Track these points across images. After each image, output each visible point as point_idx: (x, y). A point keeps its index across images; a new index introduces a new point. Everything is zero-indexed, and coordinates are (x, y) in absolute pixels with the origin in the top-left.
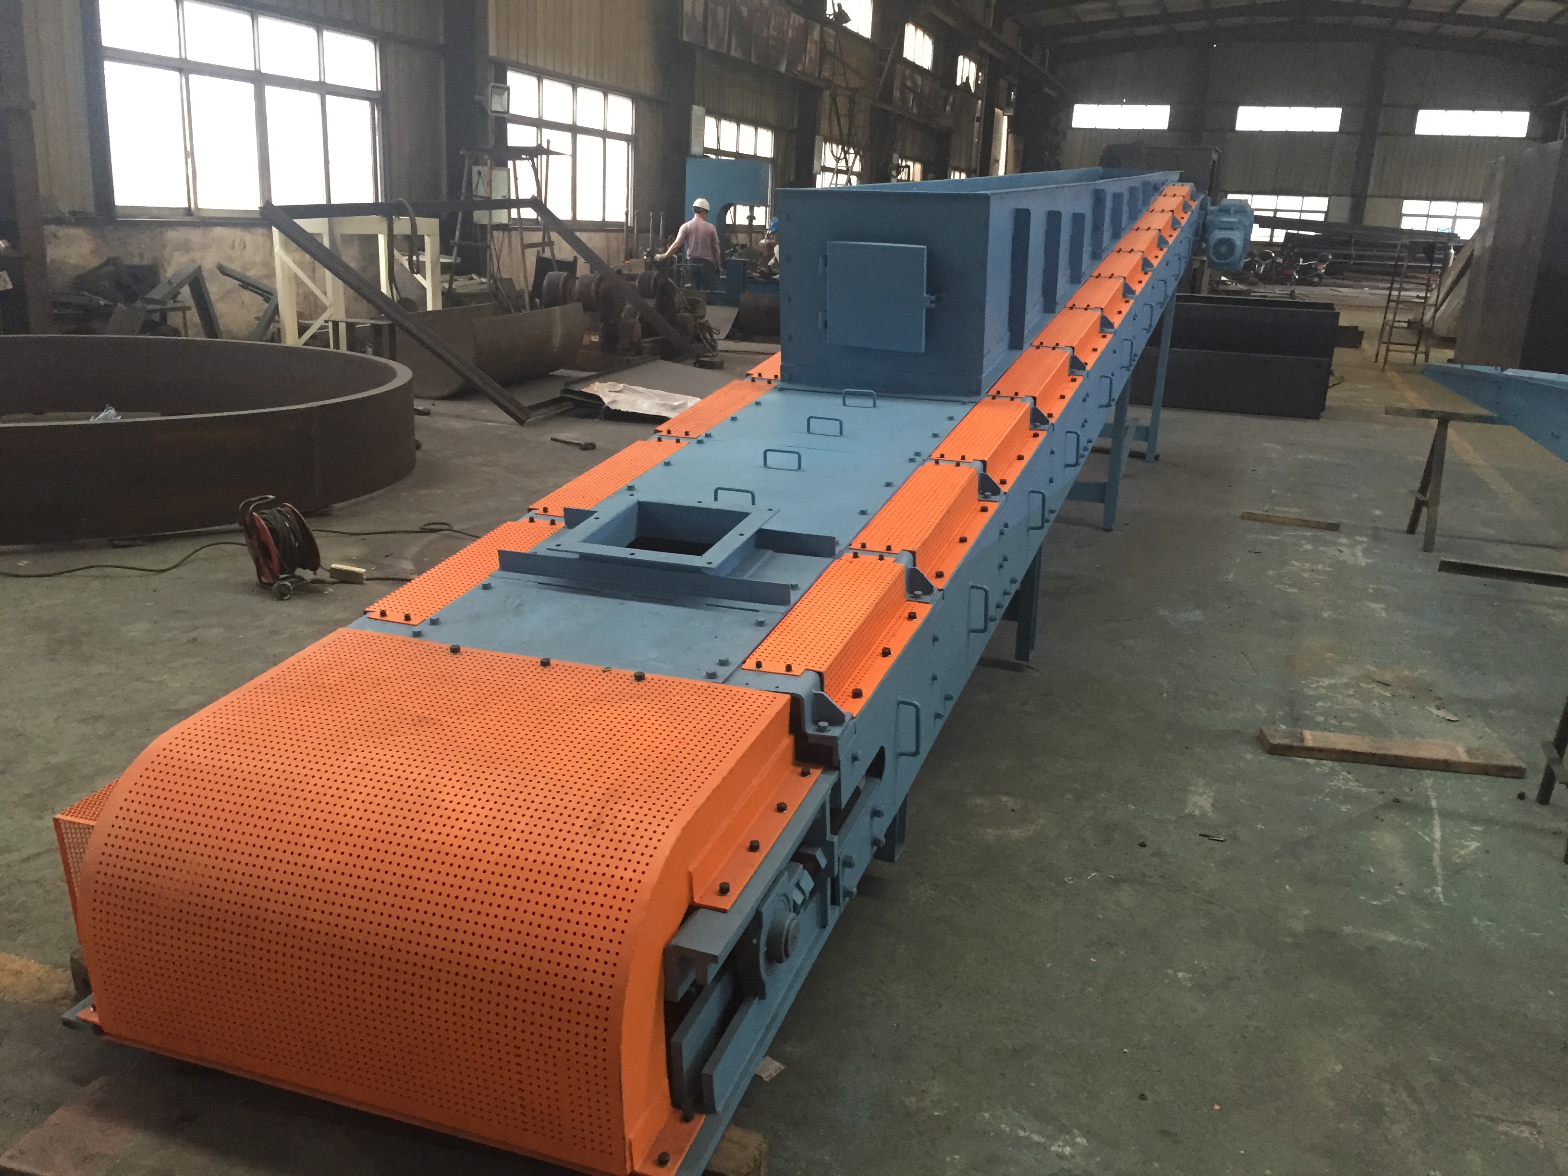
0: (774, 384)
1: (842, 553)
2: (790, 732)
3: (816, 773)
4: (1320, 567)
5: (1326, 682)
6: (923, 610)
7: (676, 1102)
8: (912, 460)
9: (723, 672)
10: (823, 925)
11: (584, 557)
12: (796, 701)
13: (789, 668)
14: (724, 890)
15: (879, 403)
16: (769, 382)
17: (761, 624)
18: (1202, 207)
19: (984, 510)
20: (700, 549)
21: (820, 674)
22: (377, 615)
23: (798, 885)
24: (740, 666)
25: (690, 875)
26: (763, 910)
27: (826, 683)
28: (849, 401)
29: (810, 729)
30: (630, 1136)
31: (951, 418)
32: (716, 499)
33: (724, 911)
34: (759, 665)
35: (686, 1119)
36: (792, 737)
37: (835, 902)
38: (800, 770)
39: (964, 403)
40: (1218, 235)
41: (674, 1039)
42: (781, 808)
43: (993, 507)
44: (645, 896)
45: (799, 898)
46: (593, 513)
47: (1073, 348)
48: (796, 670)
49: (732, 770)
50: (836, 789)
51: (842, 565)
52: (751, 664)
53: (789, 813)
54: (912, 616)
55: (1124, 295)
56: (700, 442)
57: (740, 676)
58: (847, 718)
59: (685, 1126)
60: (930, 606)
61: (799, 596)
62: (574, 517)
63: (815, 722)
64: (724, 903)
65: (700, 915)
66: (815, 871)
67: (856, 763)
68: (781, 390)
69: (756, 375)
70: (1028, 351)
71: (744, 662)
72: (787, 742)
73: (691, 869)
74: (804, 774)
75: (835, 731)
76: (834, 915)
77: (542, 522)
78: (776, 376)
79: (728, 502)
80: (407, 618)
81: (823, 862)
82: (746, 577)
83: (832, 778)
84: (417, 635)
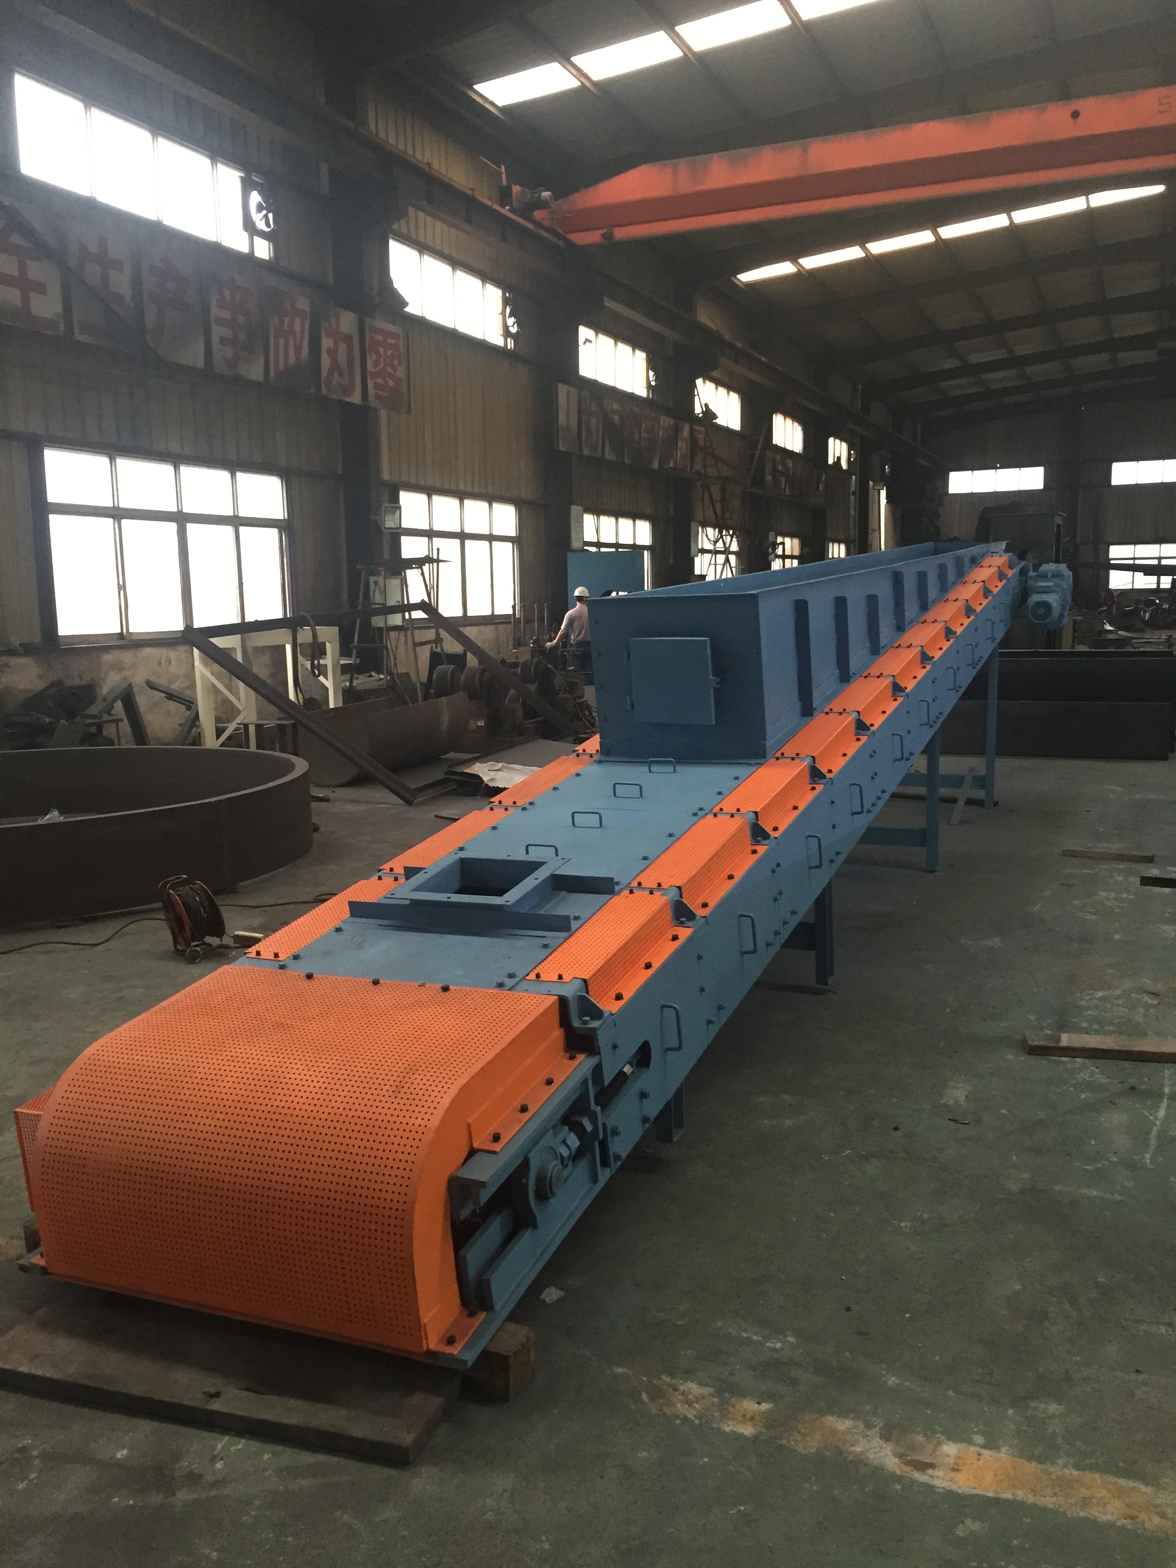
0: (596, 758)
1: (621, 890)
2: (561, 1027)
3: (581, 1057)
4: (1125, 896)
5: (1100, 994)
6: (685, 933)
7: (465, 1301)
8: (695, 814)
9: (509, 982)
10: (595, 1181)
11: (414, 903)
12: (563, 1001)
13: (560, 977)
14: (496, 1138)
15: (678, 768)
16: (591, 756)
17: (545, 946)
18: (1023, 572)
19: (754, 852)
20: (501, 893)
21: (585, 981)
22: (254, 955)
23: (564, 1142)
24: (524, 978)
25: (469, 1126)
26: (530, 1155)
27: (590, 988)
28: (654, 768)
29: (576, 1023)
30: (425, 1320)
31: (737, 778)
32: (527, 853)
33: (495, 1153)
34: (538, 976)
35: (472, 1314)
36: (562, 1029)
37: (605, 1163)
38: (568, 1055)
39: (751, 765)
40: (1035, 598)
41: (462, 1253)
42: (549, 1082)
43: (762, 850)
44: (429, 1136)
45: (565, 1153)
46: (424, 869)
47: (858, 712)
48: (566, 978)
49: (503, 1049)
50: (597, 1071)
51: (620, 901)
52: (532, 976)
53: (554, 1086)
54: (675, 938)
55: (922, 662)
56: (524, 809)
57: (524, 985)
58: (606, 1015)
59: (470, 1320)
60: (691, 930)
61: (578, 925)
62: (410, 872)
63: (580, 1017)
64: (497, 1147)
65: (478, 1157)
66: (581, 1132)
67: (617, 1050)
68: (600, 762)
69: (581, 751)
70: (819, 718)
71: (528, 975)
72: (557, 1033)
73: (470, 1121)
74: (572, 1058)
75: (595, 1024)
76: (604, 1175)
77: (388, 880)
78: (597, 751)
79: (535, 855)
80: (276, 955)
81: (589, 1127)
82: (541, 912)
83: (593, 1061)
84: (282, 967)
